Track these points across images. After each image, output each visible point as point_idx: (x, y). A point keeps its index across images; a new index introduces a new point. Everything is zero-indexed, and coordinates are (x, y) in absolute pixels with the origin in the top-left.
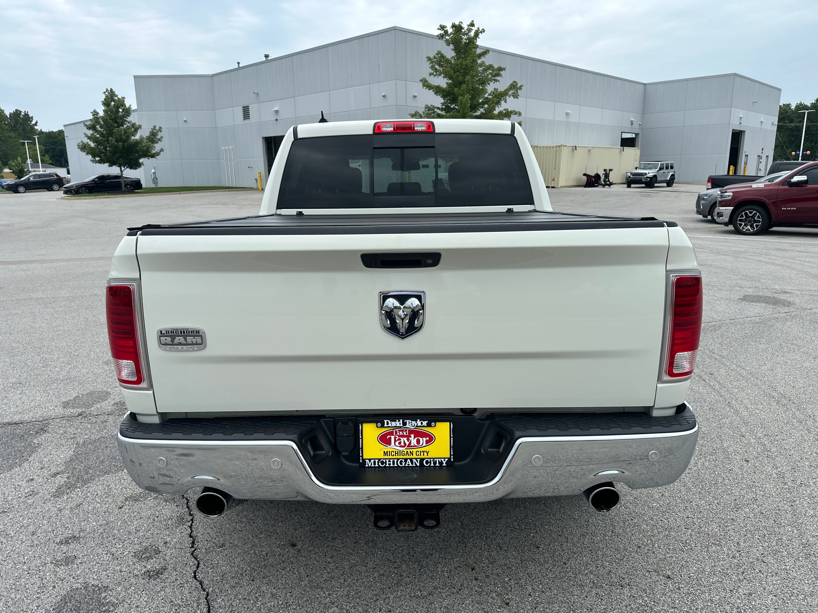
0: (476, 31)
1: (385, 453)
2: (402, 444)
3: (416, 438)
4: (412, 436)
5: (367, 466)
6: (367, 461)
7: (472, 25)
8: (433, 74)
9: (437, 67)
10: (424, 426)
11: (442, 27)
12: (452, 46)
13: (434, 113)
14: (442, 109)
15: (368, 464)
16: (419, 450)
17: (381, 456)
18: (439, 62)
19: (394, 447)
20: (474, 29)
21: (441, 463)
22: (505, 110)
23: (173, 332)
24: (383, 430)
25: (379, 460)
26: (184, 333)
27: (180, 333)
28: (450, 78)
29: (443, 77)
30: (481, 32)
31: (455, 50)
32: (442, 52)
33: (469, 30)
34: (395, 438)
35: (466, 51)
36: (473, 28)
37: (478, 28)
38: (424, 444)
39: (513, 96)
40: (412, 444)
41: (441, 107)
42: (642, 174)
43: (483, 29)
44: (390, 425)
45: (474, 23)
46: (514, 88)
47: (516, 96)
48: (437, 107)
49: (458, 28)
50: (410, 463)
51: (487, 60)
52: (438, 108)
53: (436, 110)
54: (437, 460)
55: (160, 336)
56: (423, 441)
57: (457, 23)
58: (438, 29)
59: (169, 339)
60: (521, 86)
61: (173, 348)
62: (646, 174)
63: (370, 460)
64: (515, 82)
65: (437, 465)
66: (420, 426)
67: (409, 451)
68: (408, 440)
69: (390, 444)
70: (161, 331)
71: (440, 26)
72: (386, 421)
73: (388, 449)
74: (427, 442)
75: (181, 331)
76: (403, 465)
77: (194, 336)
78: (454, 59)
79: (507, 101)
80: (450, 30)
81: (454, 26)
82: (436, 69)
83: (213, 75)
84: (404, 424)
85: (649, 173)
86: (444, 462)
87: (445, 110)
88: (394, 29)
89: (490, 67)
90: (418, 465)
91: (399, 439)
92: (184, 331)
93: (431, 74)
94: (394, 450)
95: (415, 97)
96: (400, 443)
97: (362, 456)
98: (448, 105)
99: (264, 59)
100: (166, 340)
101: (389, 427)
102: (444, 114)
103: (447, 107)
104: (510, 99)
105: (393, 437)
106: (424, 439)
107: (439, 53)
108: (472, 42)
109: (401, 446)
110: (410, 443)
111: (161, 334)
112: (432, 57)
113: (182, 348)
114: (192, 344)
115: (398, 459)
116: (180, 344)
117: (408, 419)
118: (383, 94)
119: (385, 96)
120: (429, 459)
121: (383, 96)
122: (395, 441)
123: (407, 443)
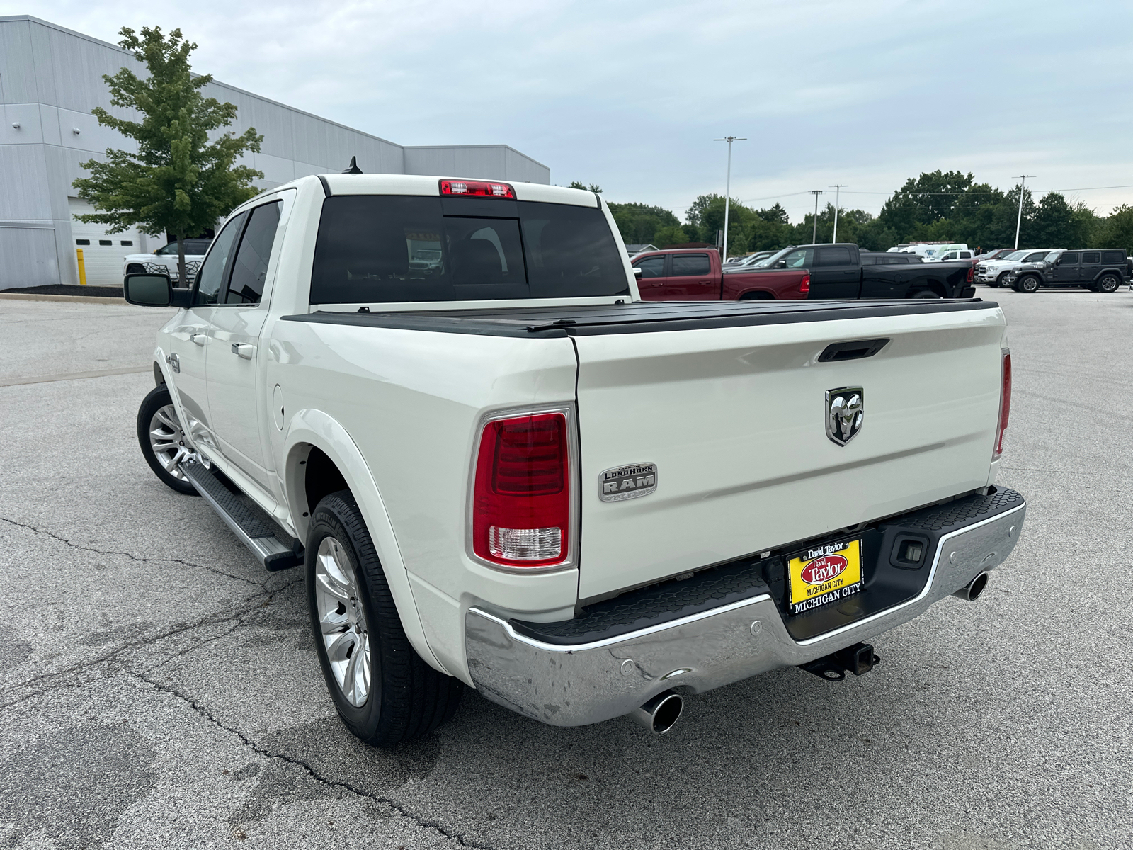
0: (184, 44)
1: (810, 592)
2: (822, 577)
3: (832, 567)
4: (829, 564)
5: (797, 612)
6: (796, 606)
7: (178, 34)
8: (118, 103)
9: (123, 92)
10: (840, 550)
11: (127, 32)
12: (146, 63)
13: (124, 162)
14: (141, 158)
15: (799, 609)
16: (834, 580)
17: (806, 597)
18: (125, 85)
19: (816, 582)
20: (181, 42)
21: (856, 589)
22: (241, 166)
23: (621, 474)
24: (805, 564)
25: (807, 601)
26: (634, 473)
27: (629, 473)
28: (149, 110)
29: (137, 108)
30: (193, 48)
31: (152, 68)
32: (129, 69)
33: (175, 43)
34: (815, 570)
35: (172, 74)
36: (179, 39)
37: (187, 42)
38: (839, 572)
39: (252, 148)
40: (829, 575)
41: (137, 154)
42: (422, 266)
43: (195, 44)
45: (181, 32)
46: (252, 140)
47: (255, 149)
48: (130, 154)
49: (153, 37)
50: (832, 597)
51: (205, 92)
52: (134, 156)
53: (128, 158)
54: (852, 586)
55: (604, 482)
56: (838, 567)
57: (152, 28)
58: (121, 33)
59: (615, 484)
60: (262, 136)
61: (618, 496)
62: (427, 265)
63: (799, 604)
64: (253, 129)
65: (853, 592)
66: (838, 551)
67: (827, 583)
68: (826, 570)
69: (811, 580)
70: (606, 475)
71: (124, 29)
72: (809, 552)
73: (811, 586)
74: (842, 568)
75: (631, 470)
76: (827, 601)
77: (645, 475)
78: (153, 83)
79: (244, 155)
80: (141, 38)
81: (146, 32)
82: (122, 95)
84: (825, 551)
85: (431, 264)
86: (858, 587)
87: (147, 160)
88: (26, 19)
89: (212, 103)
90: (839, 597)
91: (818, 572)
92: (634, 470)
93: (114, 103)
94: (817, 586)
95: (76, 133)
96: (819, 577)
97: (791, 602)
98: (150, 152)
100: (611, 486)
101: (812, 558)
102: (145, 165)
103: (149, 154)
104: (247, 153)
105: (813, 570)
106: (839, 565)
107: (124, 71)
108: (180, 60)
109: (821, 580)
110: (827, 574)
111: (607, 478)
112: (112, 75)
113: (629, 495)
114: (643, 487)
115: (822, 596)
116: (628, 489)
117: (827, 544)
118: (15, 123)
119: (19, 127)
120: (846, 587)
121: (15, 128)
122: (816, 575)
123: (825, 574)
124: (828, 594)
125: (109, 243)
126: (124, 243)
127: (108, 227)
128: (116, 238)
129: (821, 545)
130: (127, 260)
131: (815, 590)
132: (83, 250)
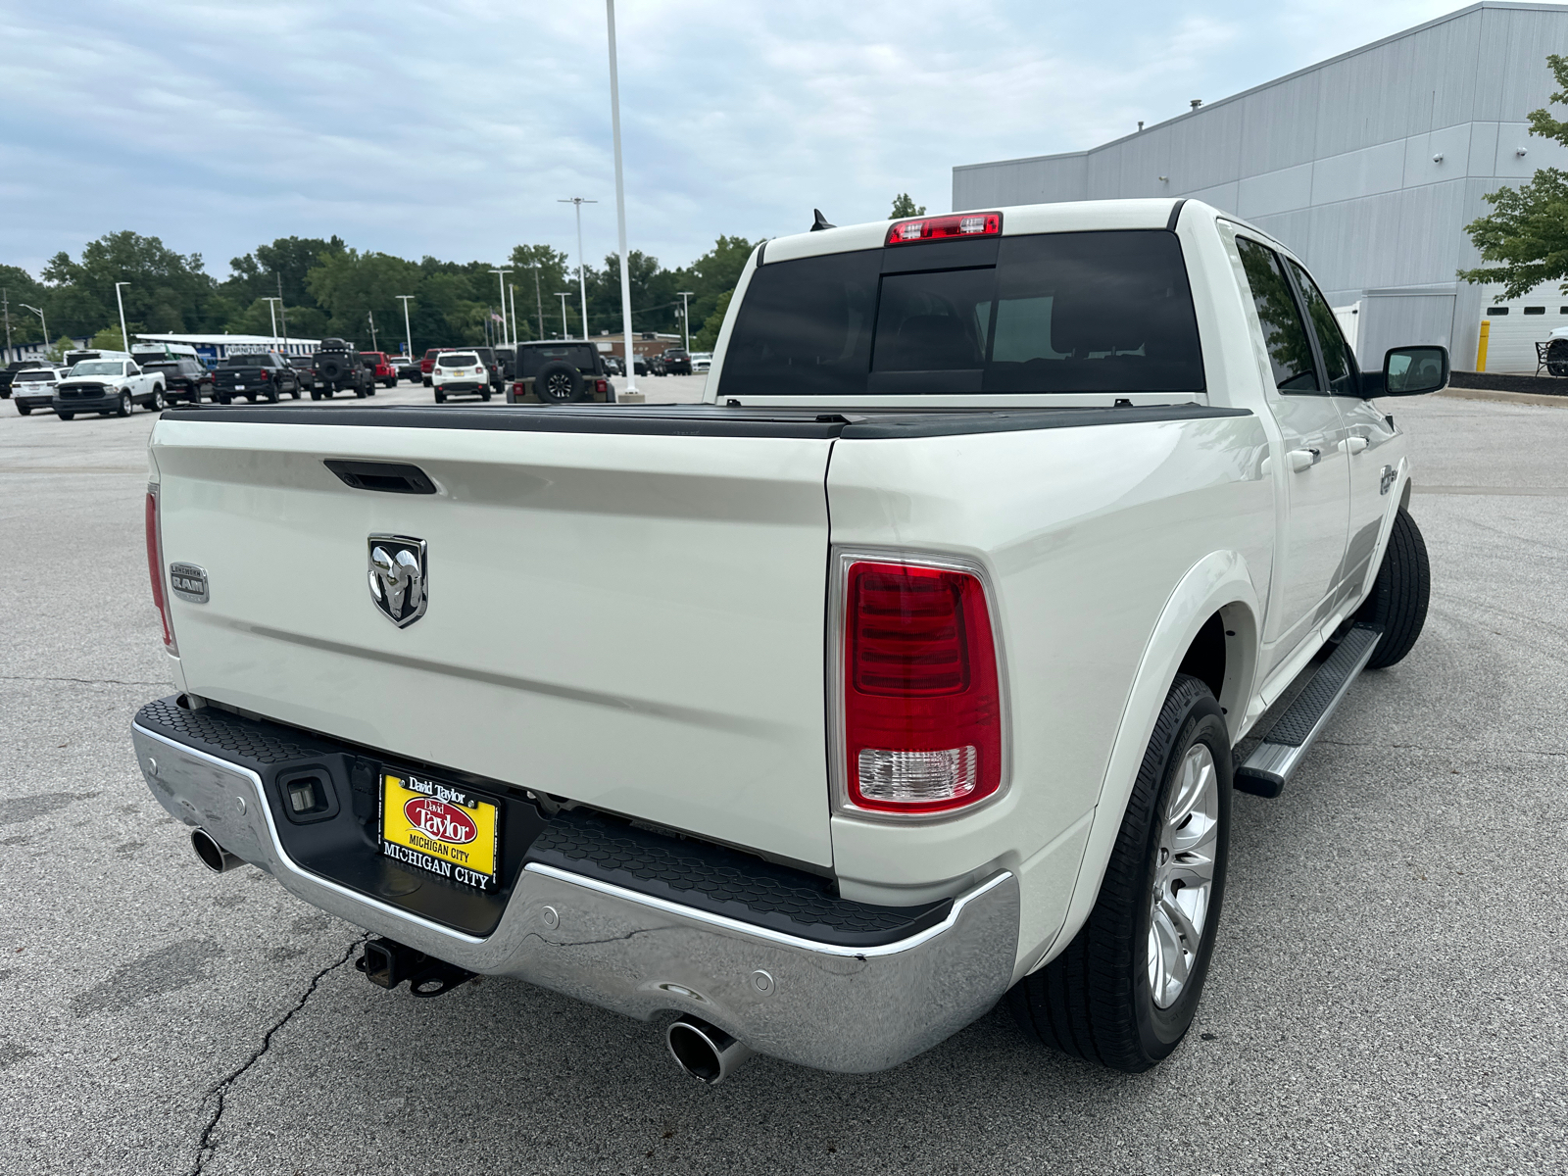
1: (413, 839)
2: (435, 829)
3: (453, 824)
4: (448, 817)
5: (384, 852)
6: (387, 844)
15: (387, 850)
16: (456, 847)
17: (406, 842)
19: (423, 831)
21: (478, 882)
24: (409, 794)
25: (401, 847)
34: (427, 814)
38: (463, 839)
40: (447, 834)
44: (416, 788)
50: (438, 868)
54: (474, 874)
56: (462, 830)
63: (390, 843)
65: (473, 884)
66: (456, 802)
67: (442, 844)
68: (443, 823)
69: (419, 823)
72: (411, 779)
73: (416, 831)
74: (468, 836)
76: (429, 868)
77: (196, 580)
83: (1090, 153)
84: (435, 792)
86: (483, 882)
90: (448, 875)
91: (431, 819)
94: (425, 837)
96: (432, 826)
97: (382, 834)
99: (1191, 109)
101: (415, 790)
105: (423, 812)
109: (433, 833)
110: (445, 831)
114: (196, 592)
115: (424, 855)
117: (441, 783)
118: (1437, 155)
119: (1441, 159)
120: (465, 868)
121: (1436, 161)
122: (426, 821)
123: (442, 830)
124: (433, 859)
125: (1504, 311)
126: (1529, 311)
127: (1501, 288)
128: (1516, 305)
129: (431, 779)
130: (1554, 335)
131: (422, 843)
132: (1491, 322)
